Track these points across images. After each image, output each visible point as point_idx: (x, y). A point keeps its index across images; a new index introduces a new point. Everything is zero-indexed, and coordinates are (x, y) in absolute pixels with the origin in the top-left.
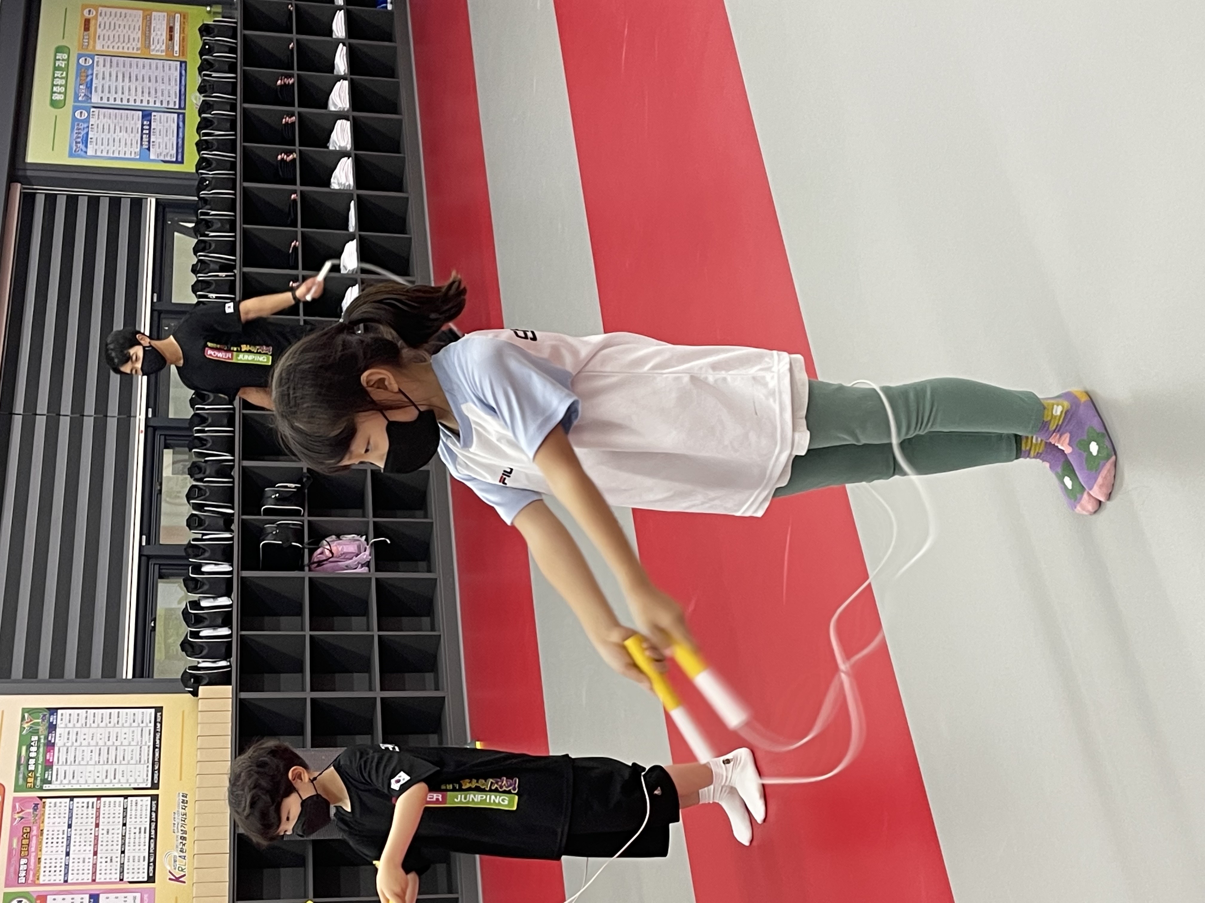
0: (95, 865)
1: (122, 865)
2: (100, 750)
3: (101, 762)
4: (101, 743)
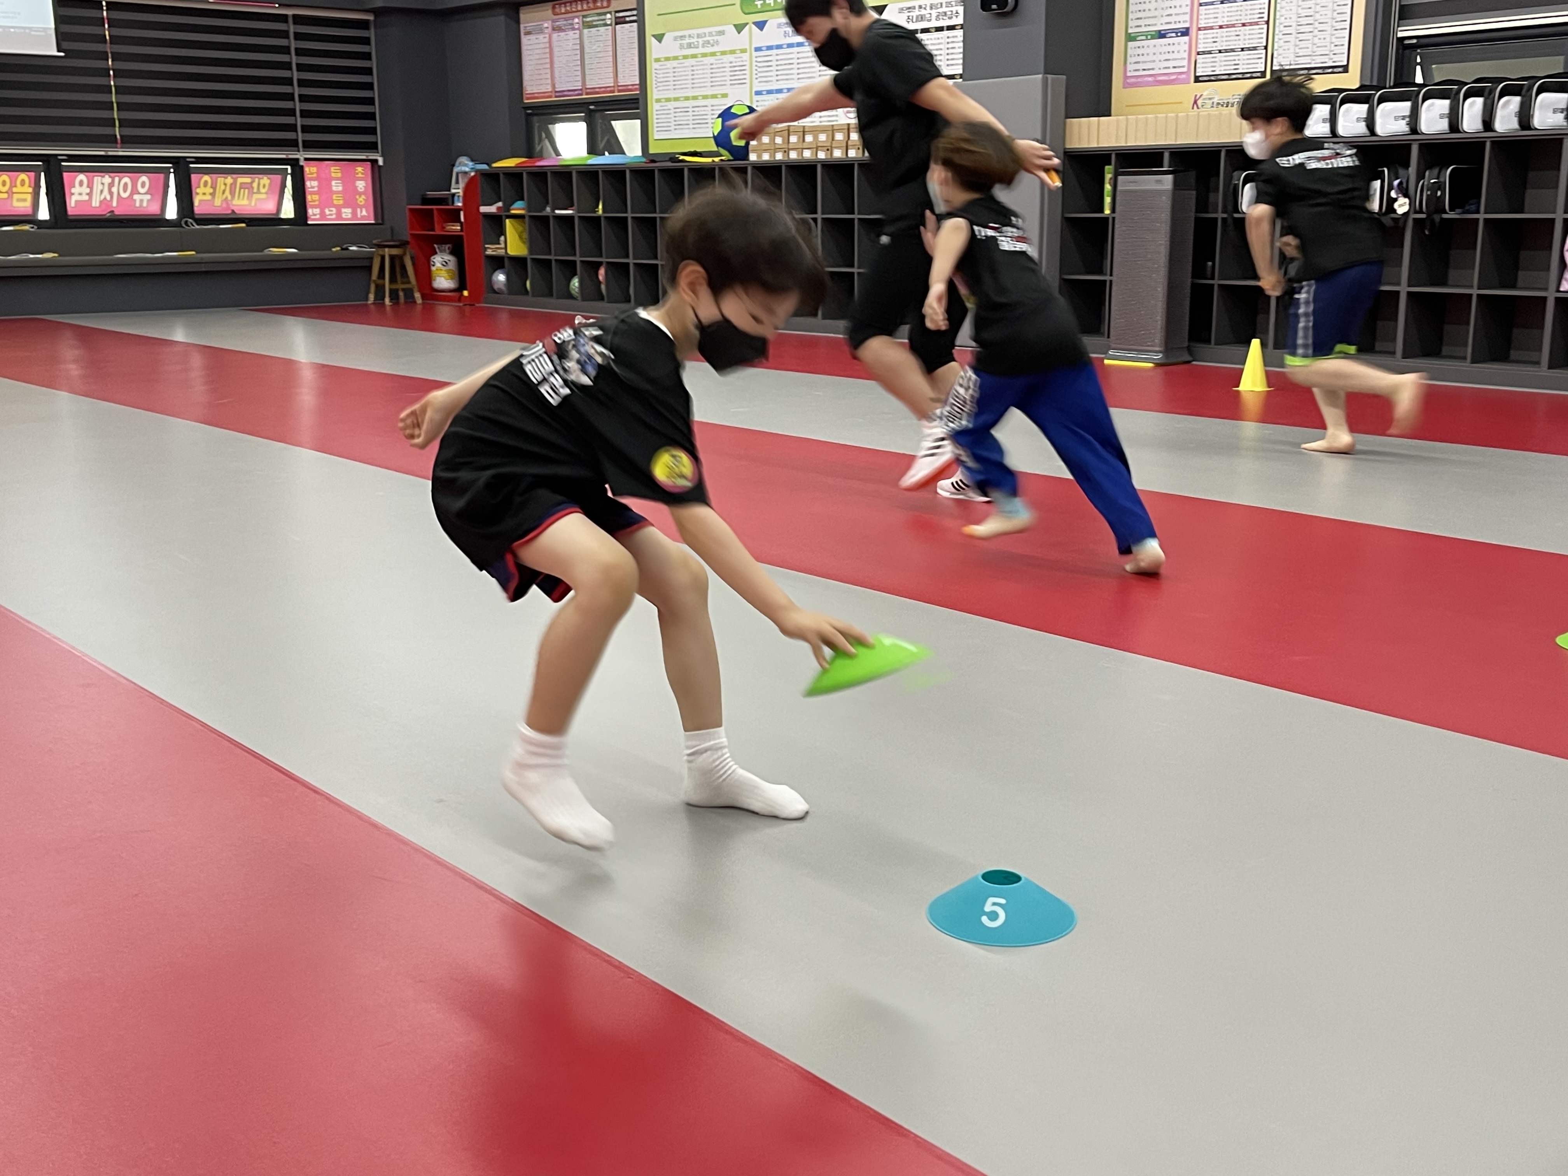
0: (1211, 28)
1: (1210, 53)
2: (1311, 16)
3: (1299, 19)
4: (1318, 16)
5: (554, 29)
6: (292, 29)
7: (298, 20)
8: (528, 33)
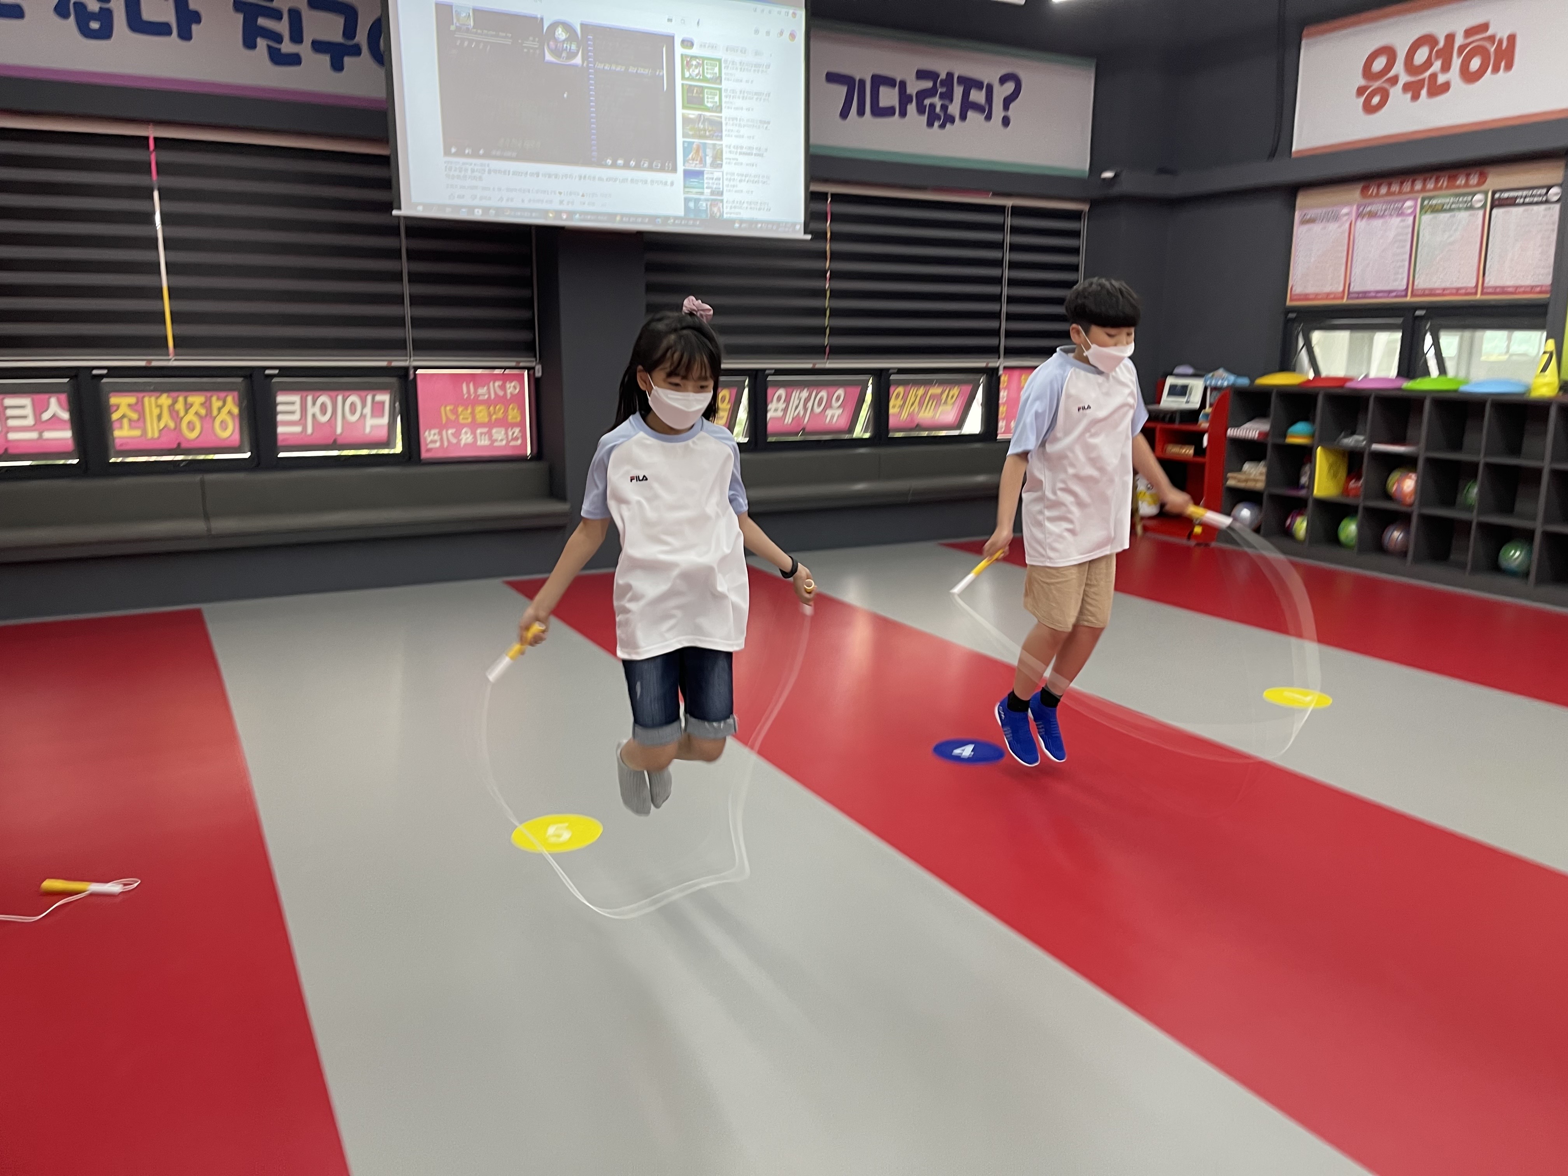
5: (1360, 215)
6: (1009, 221)
7: (1017, 211)
8: (1304, 222)
